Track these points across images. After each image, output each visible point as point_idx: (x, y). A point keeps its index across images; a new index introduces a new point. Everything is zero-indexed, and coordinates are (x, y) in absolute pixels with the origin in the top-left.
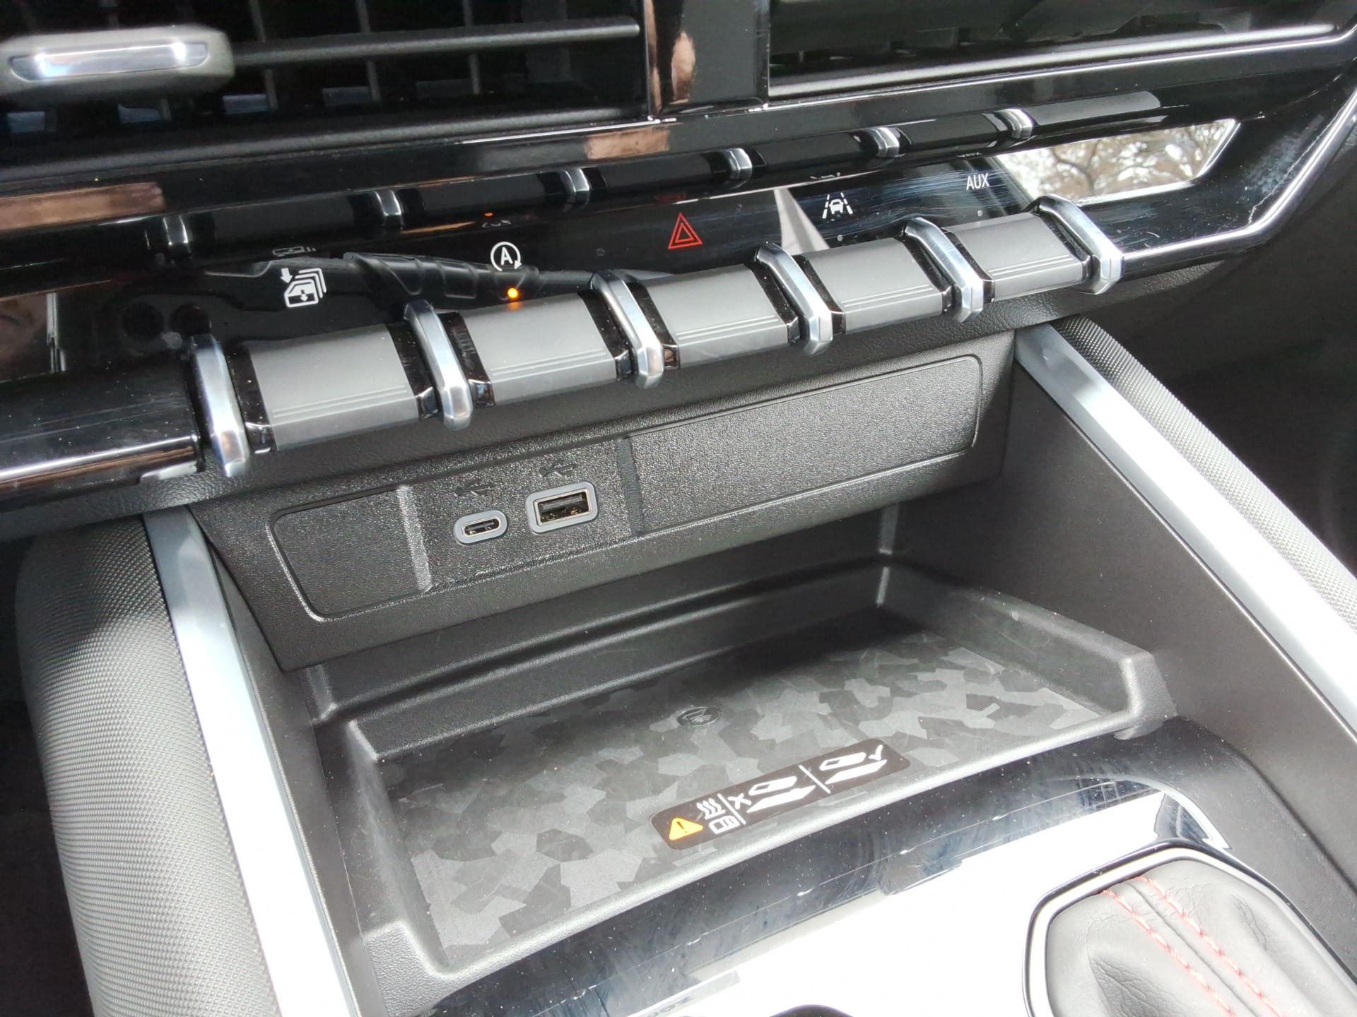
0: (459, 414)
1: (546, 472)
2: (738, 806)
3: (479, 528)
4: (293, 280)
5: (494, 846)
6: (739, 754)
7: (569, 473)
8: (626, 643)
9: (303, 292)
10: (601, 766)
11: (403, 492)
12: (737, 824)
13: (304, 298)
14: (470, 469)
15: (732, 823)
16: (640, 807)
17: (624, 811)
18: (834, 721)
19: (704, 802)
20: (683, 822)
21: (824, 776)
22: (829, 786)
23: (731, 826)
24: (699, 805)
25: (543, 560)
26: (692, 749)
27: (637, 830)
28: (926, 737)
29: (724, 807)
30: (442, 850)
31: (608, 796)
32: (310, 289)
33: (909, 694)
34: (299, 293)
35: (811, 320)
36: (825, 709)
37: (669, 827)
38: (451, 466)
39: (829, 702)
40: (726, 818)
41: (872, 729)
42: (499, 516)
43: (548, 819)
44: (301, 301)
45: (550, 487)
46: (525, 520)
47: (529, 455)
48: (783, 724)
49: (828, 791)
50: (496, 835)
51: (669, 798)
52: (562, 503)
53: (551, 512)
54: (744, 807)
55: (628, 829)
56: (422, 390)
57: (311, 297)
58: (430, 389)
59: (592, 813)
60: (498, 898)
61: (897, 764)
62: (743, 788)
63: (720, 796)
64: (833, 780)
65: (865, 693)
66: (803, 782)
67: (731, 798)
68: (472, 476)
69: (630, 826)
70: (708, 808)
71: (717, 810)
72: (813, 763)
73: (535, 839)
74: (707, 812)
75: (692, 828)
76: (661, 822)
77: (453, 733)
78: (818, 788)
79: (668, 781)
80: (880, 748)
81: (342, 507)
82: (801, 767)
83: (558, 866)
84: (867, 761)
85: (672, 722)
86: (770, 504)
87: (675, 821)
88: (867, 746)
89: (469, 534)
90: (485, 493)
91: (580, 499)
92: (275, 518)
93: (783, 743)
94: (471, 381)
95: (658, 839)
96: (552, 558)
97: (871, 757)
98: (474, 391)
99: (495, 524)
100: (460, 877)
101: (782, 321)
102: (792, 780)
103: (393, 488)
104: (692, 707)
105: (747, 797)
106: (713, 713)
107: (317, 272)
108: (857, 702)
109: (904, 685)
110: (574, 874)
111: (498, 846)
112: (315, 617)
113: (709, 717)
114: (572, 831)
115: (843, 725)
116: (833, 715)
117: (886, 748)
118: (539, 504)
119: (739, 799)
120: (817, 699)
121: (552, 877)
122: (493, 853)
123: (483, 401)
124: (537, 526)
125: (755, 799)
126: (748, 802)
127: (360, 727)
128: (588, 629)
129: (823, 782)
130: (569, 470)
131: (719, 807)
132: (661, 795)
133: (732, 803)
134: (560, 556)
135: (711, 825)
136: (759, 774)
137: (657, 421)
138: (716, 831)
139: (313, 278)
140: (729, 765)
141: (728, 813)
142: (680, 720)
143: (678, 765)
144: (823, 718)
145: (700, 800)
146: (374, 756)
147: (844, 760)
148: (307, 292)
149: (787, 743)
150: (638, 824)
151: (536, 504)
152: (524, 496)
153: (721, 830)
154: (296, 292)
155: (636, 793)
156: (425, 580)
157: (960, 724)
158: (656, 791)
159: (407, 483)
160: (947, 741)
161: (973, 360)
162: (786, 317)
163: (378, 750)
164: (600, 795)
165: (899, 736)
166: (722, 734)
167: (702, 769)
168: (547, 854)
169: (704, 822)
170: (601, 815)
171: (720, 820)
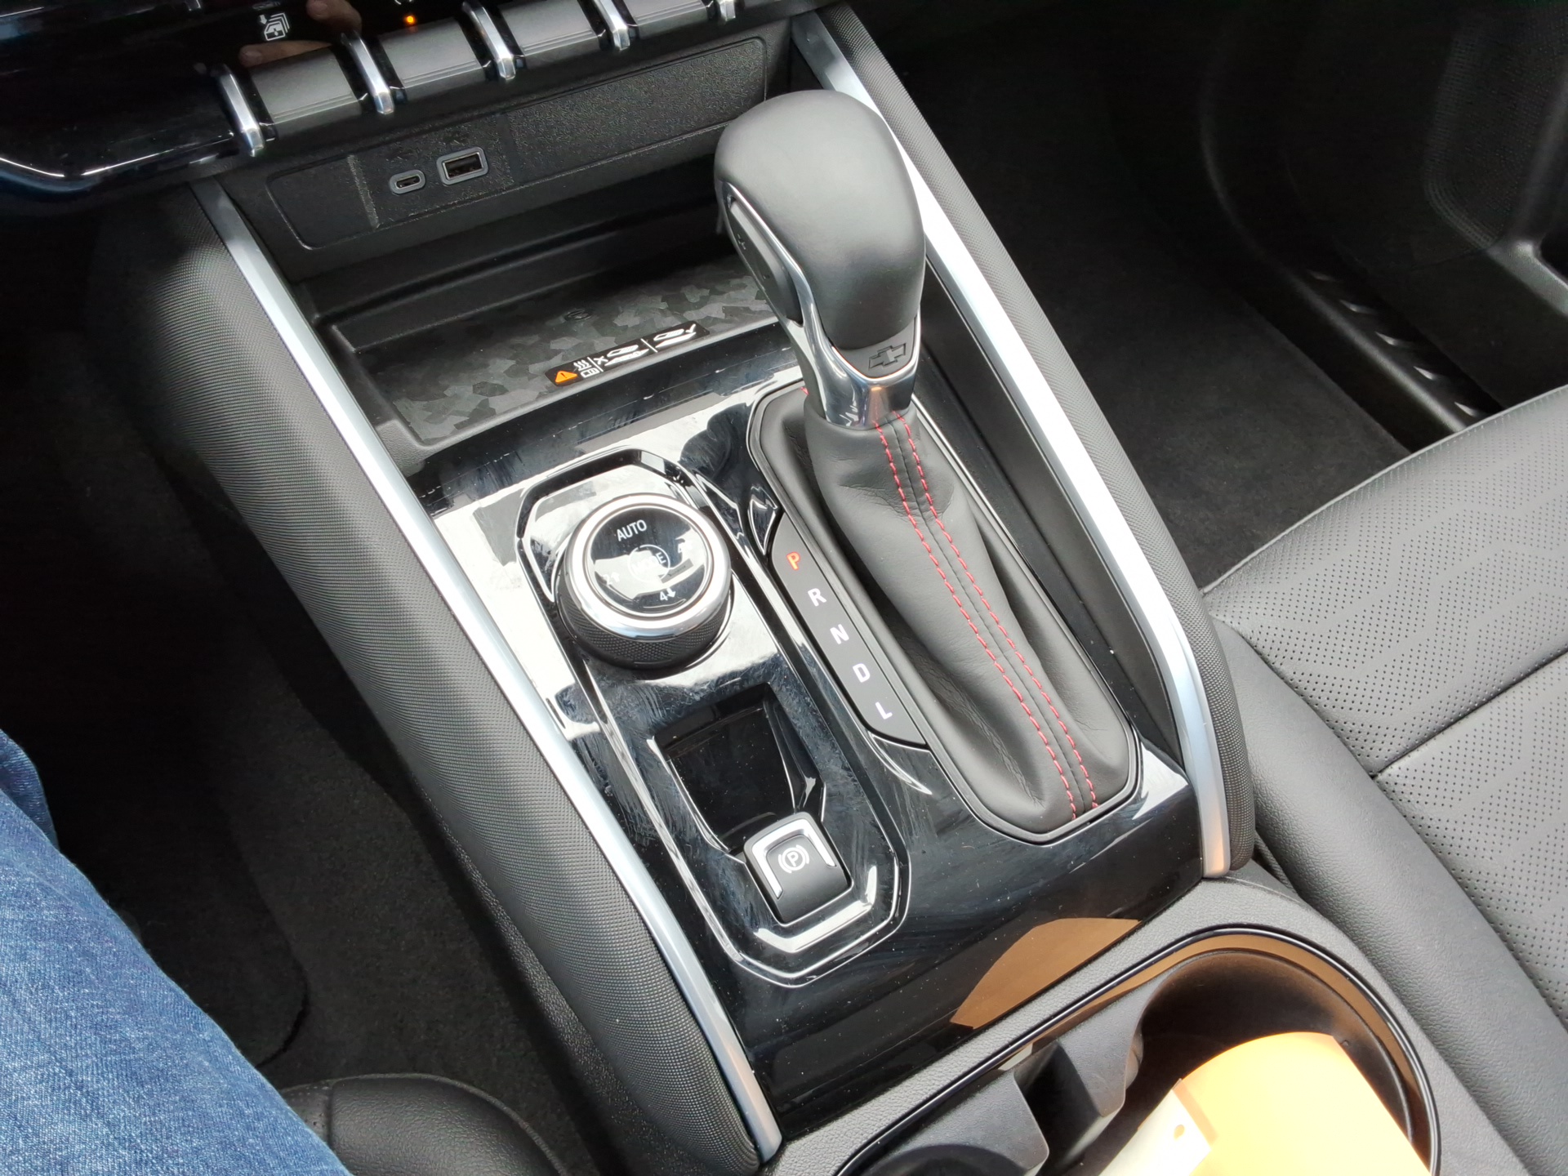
0: (386, 109)
1: (448, 140)
2: (599, 363)
3: (406, 183)
4: (268, 22)
5: (445, 392)
6: (603, 335)
7: (464, 141)
8: (525, 267)
9: (275, 29)
10: (512, 347)
11: (351, 159)
12: (598, 372)
13: (276, 34)
14: (396, 140)
15: (595, 372)
16: (537, 368)
17: (528, 370)
18: (669, 312)
19: (579, 363)
20: (564, 373)
21: (654, 344)
22: (657, 349)
23: (594, 373)
24: (575, 364)
25: (454, 204)
26: (572, 334)
27: (536, 379)
28: (723, 318)
29: (590, 363)
30: (413, 397)
31: (518, 363)
32: (279, 27)
33: (722, 293)
34: (273, 31)
35: (613, 32)
36: (663, 306)
37: (556, 376)
38: (381, 139)
39: (668, 302)
40: (592, 370)
41: (691, 315)
42: (418, 173)
43: (480, 377)
44: (275, 36)
45: (452, 151)
46: (437, 175)
47: (435, 129)
48: (635, 316)
49: (656, 351)
50: (446, 388)
51: (556, 361)
52: (462, 163)
53: (455, 169)
54: (603, 363)
55: (529, 379)
56: (362, 95)
57: (280, 33)
58: (366, 94)
59: (506, 372)
60: (451, 416)
61: (701, 332)
62: (604, 353)
63: (589, 358)
64: (659, 346)
65: (693, 296)
66: (642, 347)
67: (595, 359)
68: (397, 145)
69: (532, 377)
70: (581, 365)
71: (586, 366)
72: (650, 338)
73: (472, 388)
74: (580, 367)
75: (570, 376)
76: (551, 374)
77: (406, 334)
78: (651, 350)
79: (556, 352)
80: (694, 326)
81: (313, 171)
82: (642, 340)
83: (487, 399)
84: (685, 333)
85: (562, 320)
86: (614, 159)
87: (559, 373)
88: (686, 326)
89: (399, 187)
90: (408, 158)
91: (475, 159)
92: (271, 179)
93: (633, 327)
94: (392, 87)
95: (549, 383)
96: (459, 203)
97: (687, 331)
98: (393, 93)
99: (417, 180)
100: (427, 409)
101: (595, 34)
102: (636, 347)
103: (343, 157)
104: (576, 309)
105: (606, 357)
106: (590, 313)
107: (282, 16)
108: (686, 299)
109: (719, 288)
110: (496, 402)
111: (448, 393)
112: (306, 247)
113: (586, 314)
114: (495, 382)
115: (674, 314)
116: (669, 309)
117: (698, 325)
118: (446, 164)
119: (601, 360)
120: (660, 300)
121: (484, 404)
122: (445, 396)
123: (400, 101)
124: (447, 180)
125: (610, 359)
126: (606, 360)
127: (340, 329)
128: (496, 258)
129: (654, 347)
130: (465, 140)
131: (588, 364)
132: (551, 360)
133: (596, 362)
134: (465, 202)
135: (582, 374)
136: (616, 345)
137: (523, 100)
138: (584, 376)
139: (280, 20)
140: (596, 341)
141: (593, 366)
142: (567, 318)
143: (564, 344)
144: (662, 311)
145: (576, 361)
146: (353, 349)
147: (669, 334)
148: (278, 30)
149: (636, 327)
150: (537, 376)
151: (444, 164)
152: (435, 159)
153: (588, 376)
154: (271, 30)
155: (535, 360)
156: (375, 220)
157: (747, 309)
158: (549, 358)
159: (352, 152)
160: (736, 319)
161: (758, 41)
162: (597, 30)
163: (355, 346)
164: (512, 363)
165: (708, 318)
166: (595, 325)
167: (578, 345)
168: (480, 394)
169: (578, 373)
170: (512, 373)
171: (588, 371)
